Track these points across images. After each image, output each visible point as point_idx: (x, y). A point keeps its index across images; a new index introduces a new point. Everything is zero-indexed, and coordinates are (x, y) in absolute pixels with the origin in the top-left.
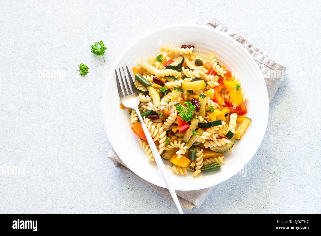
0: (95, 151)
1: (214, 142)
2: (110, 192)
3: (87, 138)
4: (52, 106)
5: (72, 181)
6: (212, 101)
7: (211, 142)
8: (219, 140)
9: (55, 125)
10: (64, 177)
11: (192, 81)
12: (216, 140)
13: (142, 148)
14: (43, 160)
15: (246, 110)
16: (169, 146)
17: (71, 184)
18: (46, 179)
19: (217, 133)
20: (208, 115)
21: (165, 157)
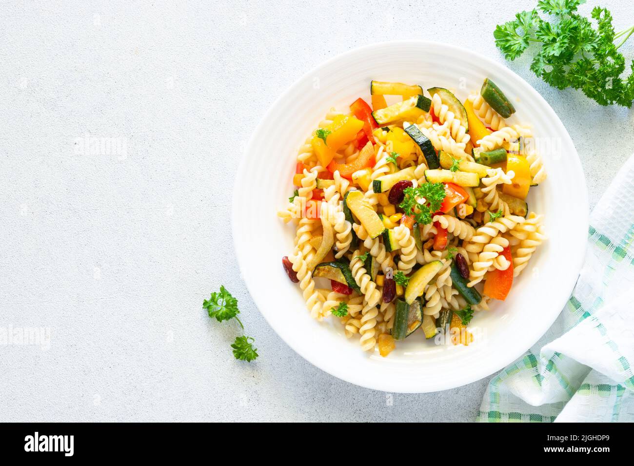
0: (183, 314)
1: (451, 128)
2: (208, 405)
3: (167, 286)
4: (96, 211)
5: (128, 375)
6: (376, 167)
8: (441, 121)
9: (100, 252)
10: (112, 366)
11: (359, 223)
12: (445, 124)
13: (529, 261)
14: (69, 326)
15: (356, 101)
16: (501, 208)
17: (127, 382)
18: (74, 368)
19: (432, 128)
20: (406, 161)
21: (523, 208)
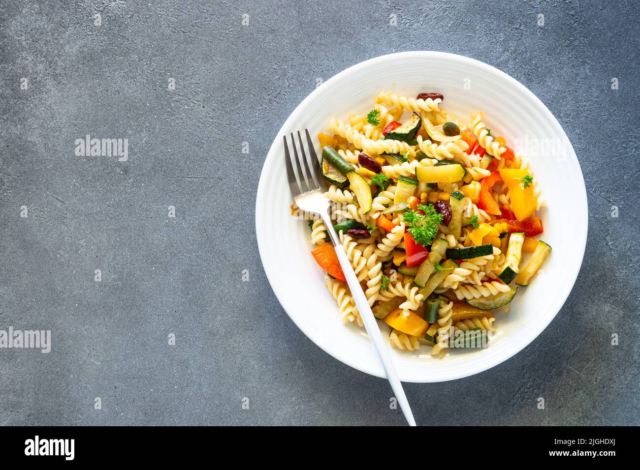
1: (476, 288)
6: (475, 207)
7: (469, 287)
8: (486, 284)
11: (436, 165)
12: (480, 284)
13: (331, 294)
15: (542, 226)
16: (386, 293)
19: (483, 271)
20: (467, 234)
21: (378, 314)
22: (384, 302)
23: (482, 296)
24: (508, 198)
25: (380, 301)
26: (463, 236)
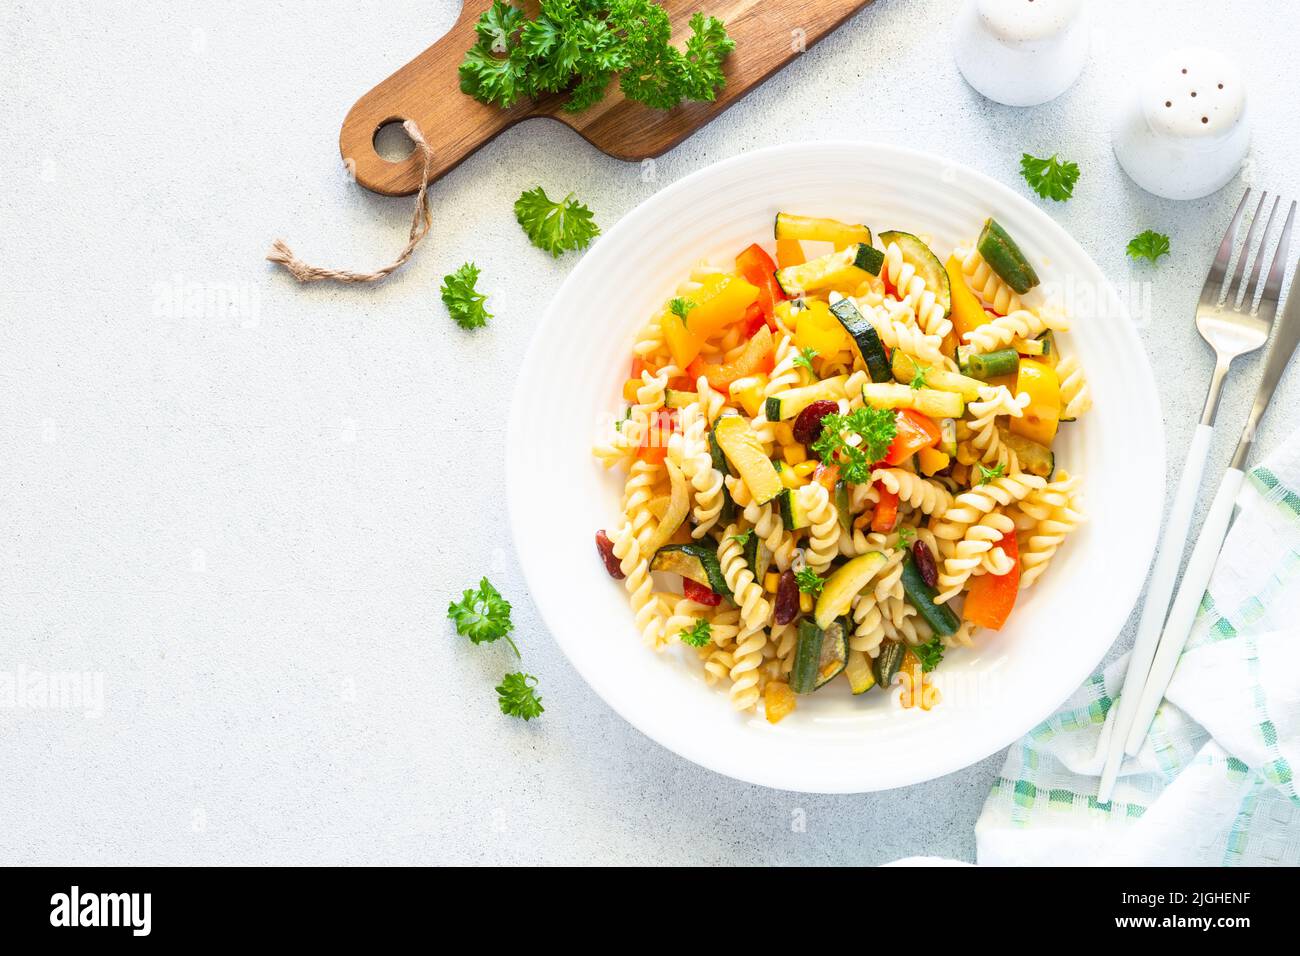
1: (918, 308)
2: (448, 795)
5: (306, 733)
6: (775, 372)
7: (922, 319)
8: (901, 293)
9: (266, 506)
11: (737, 475)
12: (908, 300)
13: (1051, 560)
15: (747, 250)
16: (1003, 459)
17: (302, 746)
18: (207, 715)
19: (883, 305)
20: (831, 366)
21: (1045, 461)
22: (1019, 460)
23: (926, 288)
24: (725, 331)
25: (1020, 466)
26: (838, 370)
